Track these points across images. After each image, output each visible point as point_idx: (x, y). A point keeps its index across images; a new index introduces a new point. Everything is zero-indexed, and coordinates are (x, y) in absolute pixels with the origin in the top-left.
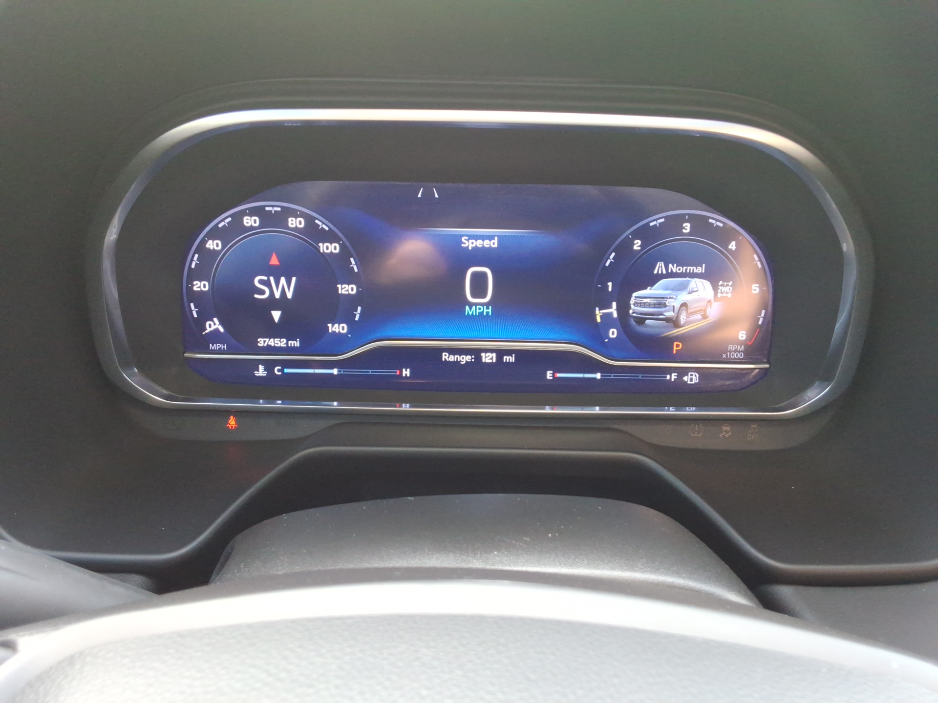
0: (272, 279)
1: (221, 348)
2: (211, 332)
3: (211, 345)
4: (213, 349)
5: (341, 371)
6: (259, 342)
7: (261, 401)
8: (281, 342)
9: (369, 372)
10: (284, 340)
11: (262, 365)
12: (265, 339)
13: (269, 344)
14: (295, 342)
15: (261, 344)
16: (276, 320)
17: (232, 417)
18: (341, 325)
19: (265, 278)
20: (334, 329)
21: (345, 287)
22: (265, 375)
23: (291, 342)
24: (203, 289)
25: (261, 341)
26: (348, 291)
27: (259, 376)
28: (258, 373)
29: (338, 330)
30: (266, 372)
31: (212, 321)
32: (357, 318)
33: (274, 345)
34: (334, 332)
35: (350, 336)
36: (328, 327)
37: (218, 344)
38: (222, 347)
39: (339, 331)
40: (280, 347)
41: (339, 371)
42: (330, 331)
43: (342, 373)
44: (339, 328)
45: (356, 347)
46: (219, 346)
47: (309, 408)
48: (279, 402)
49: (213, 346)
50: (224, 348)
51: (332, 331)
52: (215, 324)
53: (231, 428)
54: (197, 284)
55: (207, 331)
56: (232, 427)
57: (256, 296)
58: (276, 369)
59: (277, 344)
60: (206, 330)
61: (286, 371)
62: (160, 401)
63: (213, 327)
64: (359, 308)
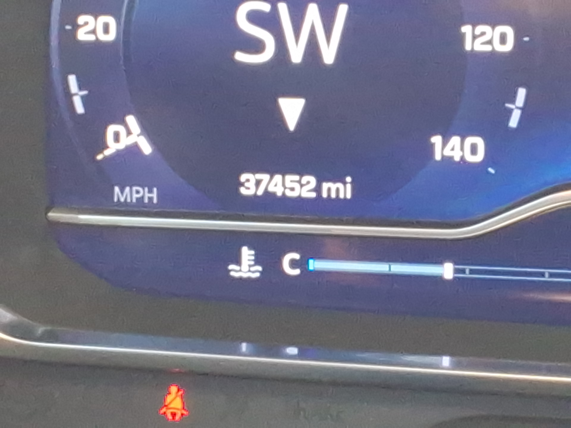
0: (283, 8)
1: (143, 197)
2: (118, 154)
3: (117, 189)
4: (122, 200)
5: (463, 271)
6: (242, 184)
7: (244, 347)
8: (302, 186)
9: (542, 275)
10: (311, 180)
11: (250, 248)
12: (259, 176)
13: (271, 189)
14: (340, 185)
15: (248, 188)
16: (292, 122)
17: (174, 389)
18: (470, 140)
19: (266, 7)
20: (447, 152)
21: (483, 34)
22: (257, 275)
23: (330, 185)
24: (103, 37)
25: (248, 180)
26: (490, 42)
27: (241, 279)
28: (237, 268)
29: (461, 154)
30: (260, 268)
31: (123, 122)
32: (513, 122)
33: (284, 194)
34: (447, 160)
35: (492, 171)
36: (432, 145)
37: (135, 188)
38: (147, 195)
39: (462, 158)
40: (300, 199)
41: (456, 271)
42: (438, 157)
43: (467, 275)
44: (462, 149)
45: (512, 203)
46: (138, 192)
47: (378, 372)
48: (293, 350)
49: (122, 191)
50: (150, 199)
51: (443, 156)
52: (129, 133)
53: (170, 417)
54: (86, 23)
55: (107, 152)
56: (174, 415)
57: (240, 57)
58: (287, 258)
59: (292, 189)
60: (107, 147)
61: (314, 265)
62: (9, 342)
63: (125, 142)
64: (522, 93)
